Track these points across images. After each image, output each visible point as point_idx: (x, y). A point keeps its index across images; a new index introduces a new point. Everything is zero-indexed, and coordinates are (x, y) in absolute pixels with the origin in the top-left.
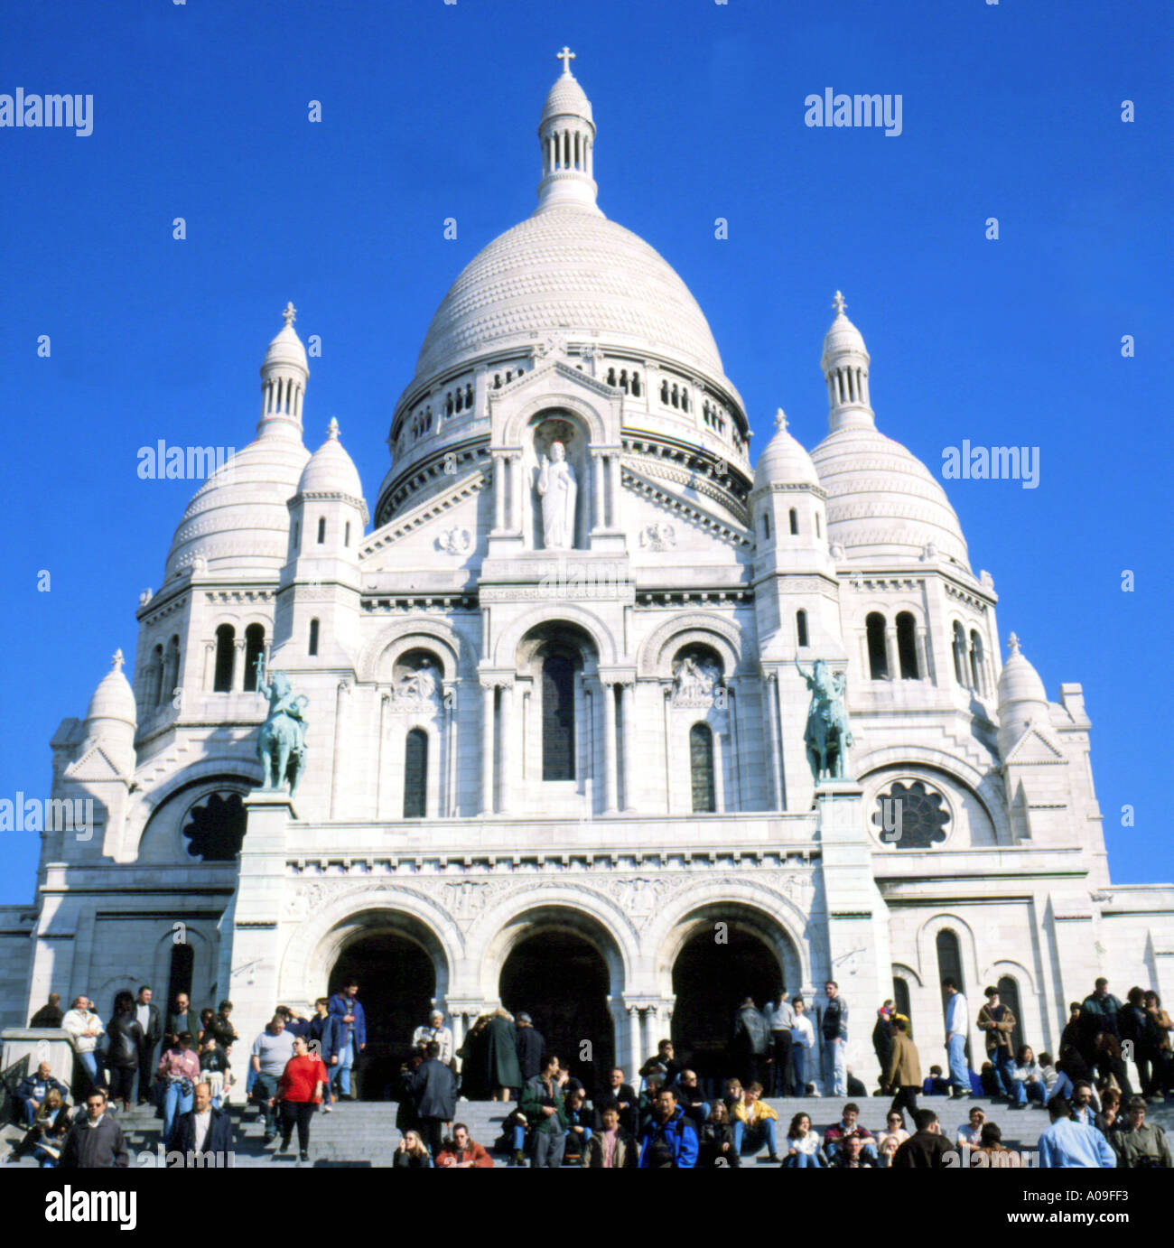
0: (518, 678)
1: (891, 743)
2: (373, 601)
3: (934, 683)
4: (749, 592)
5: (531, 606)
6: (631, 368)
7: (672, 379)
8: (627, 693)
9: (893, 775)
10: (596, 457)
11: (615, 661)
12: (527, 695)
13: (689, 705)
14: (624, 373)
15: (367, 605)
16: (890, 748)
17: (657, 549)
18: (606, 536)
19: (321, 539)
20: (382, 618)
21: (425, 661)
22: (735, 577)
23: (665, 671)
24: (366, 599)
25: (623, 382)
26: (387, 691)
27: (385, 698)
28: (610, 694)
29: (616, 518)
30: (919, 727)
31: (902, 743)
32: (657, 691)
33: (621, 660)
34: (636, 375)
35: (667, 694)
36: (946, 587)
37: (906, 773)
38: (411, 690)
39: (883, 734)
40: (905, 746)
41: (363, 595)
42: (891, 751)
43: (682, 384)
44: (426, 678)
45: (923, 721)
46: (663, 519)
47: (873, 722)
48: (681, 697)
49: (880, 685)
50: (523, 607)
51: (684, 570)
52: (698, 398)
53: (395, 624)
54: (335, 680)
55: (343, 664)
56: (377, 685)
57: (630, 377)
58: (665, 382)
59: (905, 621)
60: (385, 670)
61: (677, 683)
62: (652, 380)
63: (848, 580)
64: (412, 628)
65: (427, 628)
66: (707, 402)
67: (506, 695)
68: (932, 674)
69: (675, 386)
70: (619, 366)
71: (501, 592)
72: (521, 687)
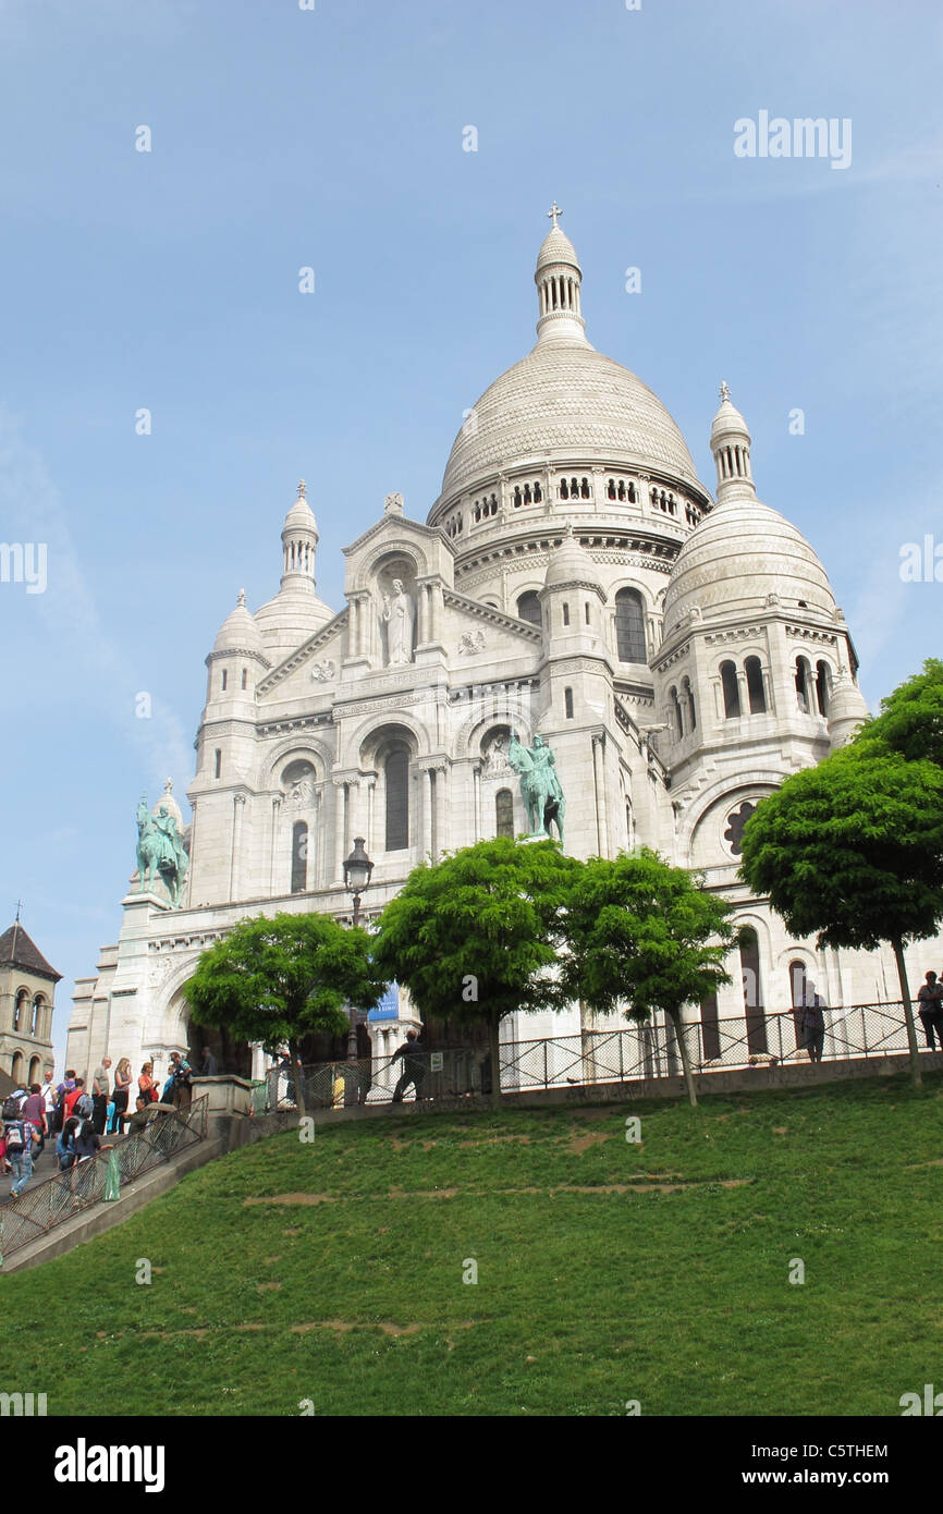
0: (363, 774)
1: (737, 771)
2: (264, 729)
3: (775, 714)
4: (536, 678)
5: (370, 715)
6: (579, 476)
7: (617, 478)
8: (440, 775)
9: (740, 797)
10: (421, 587)
11: (429, 751)
12: (373, 786)
13: (496, 776)
14: (574, 481)
15: (260, 732)
16: (736, 775)
17: (471, 654)
18: (428, 651)
19: (224, 688)
20: (273, 740)
21: (306, 769)
22: (529, 667)
23: (475, 751)
24: (260, 727)
25: (575, 490)
26: (277, 797)
27: (276, 803)
28: (427, 777)
29: (436, 635)
30: (762, 754)
31: (746, 770)
32: (469, 769)
33: (434, 750)
34: (585, 480)
35: (478, 771)
36: (788, 628)
37: (752, 793)
38: (296, 793)
39: (730, 764)
40: (749, 772)
41: (257, 725)
42: (737, 777)
43: (627, 479)
44: (306, 783)
45: (764, 749)
46: (473, 627)
47: (722, 756)
48: (491, 771)
49: (733, 722)
50: (364, 718)
51: (489, 668)
52: (644, 489)
53: (282, 743)
54: (231, 795)
55: (236, 782)
56: (269, 793)
57: (579, 483)
58: (611, 482)
59: (753, 665)
60: (276, 782)
61: (484, 762)
62: (599, 483)
63: (702, 638)
64: (293, 744)
65: (303, 743)
66: (655, 490)
67: (353, 789)
68: (774, 708)
69: (621, 483)
70: (568, 477)
71: (347, 709)
72: (365, 782)
